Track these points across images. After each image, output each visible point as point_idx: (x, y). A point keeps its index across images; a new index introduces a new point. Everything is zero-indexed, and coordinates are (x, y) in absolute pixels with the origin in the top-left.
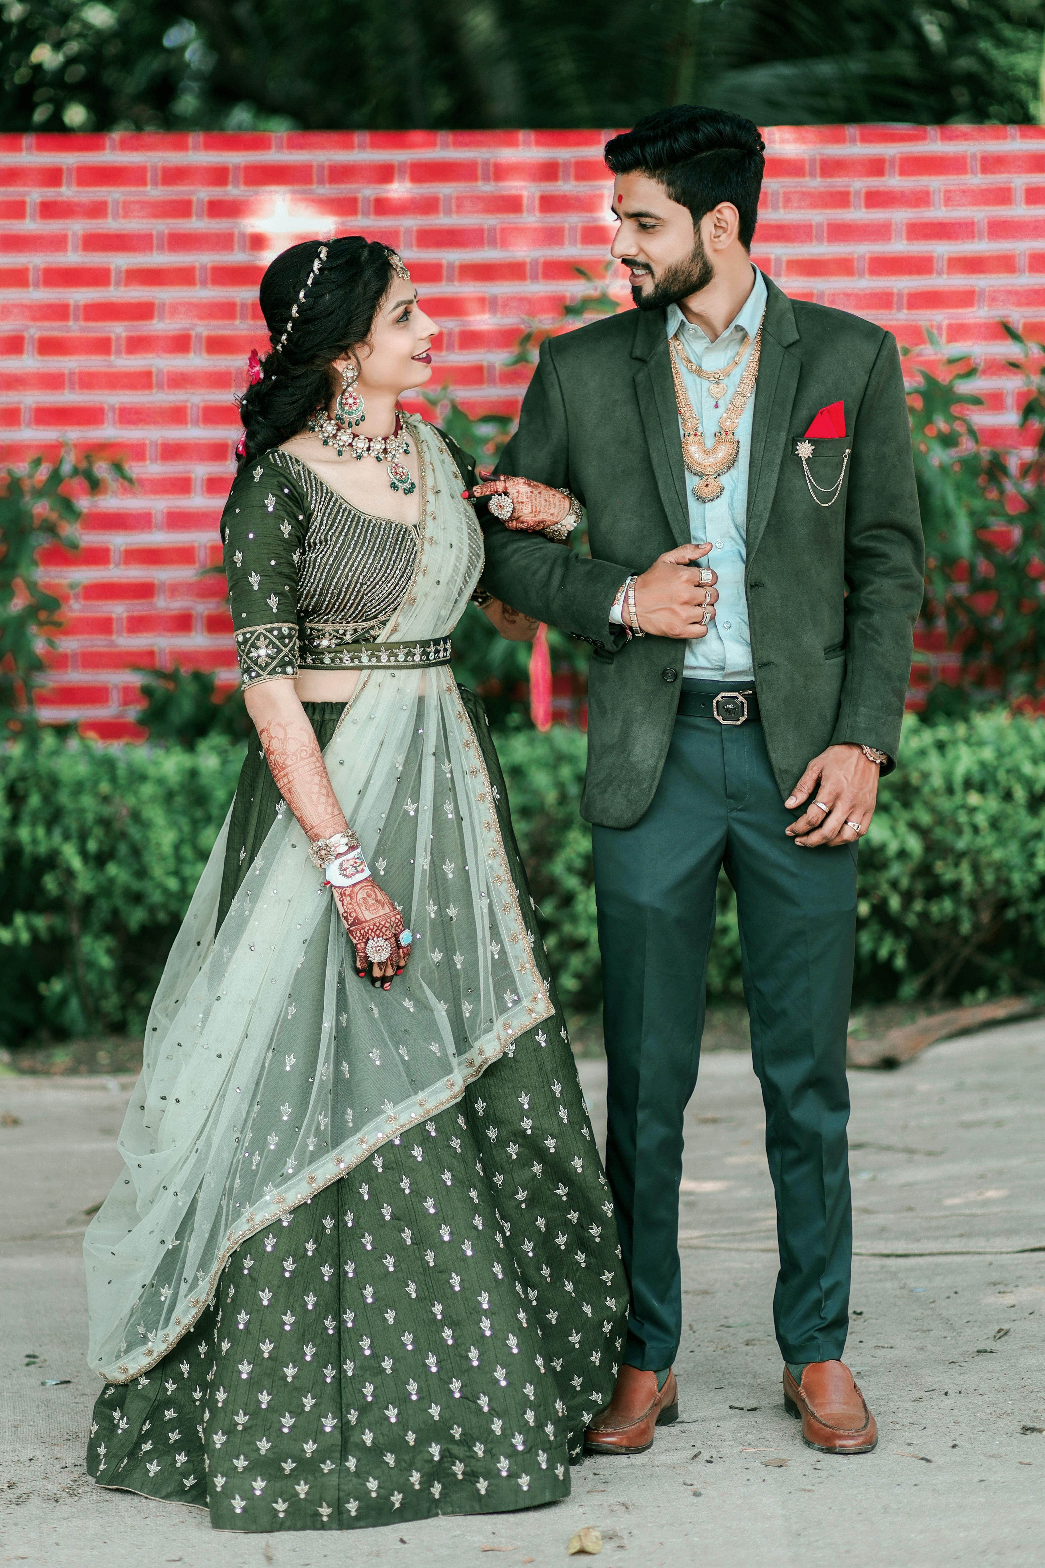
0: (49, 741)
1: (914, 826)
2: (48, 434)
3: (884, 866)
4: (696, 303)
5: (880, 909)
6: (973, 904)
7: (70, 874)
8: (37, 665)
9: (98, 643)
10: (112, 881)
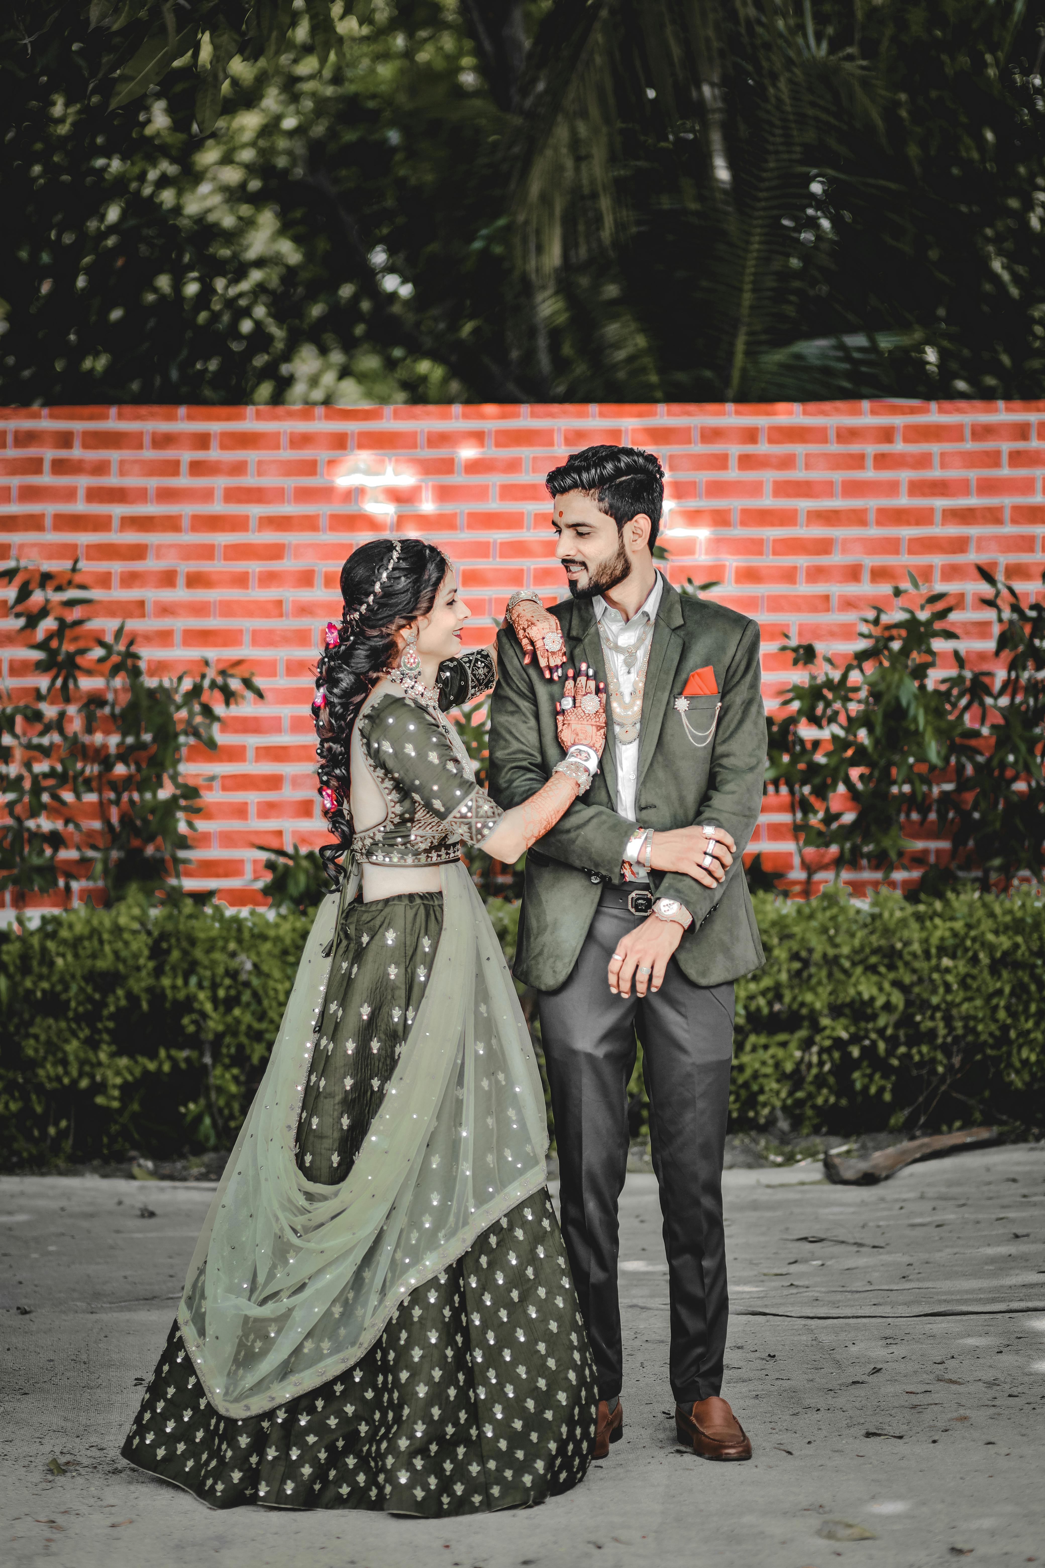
0: (188, 906)
1: (897, 984)
2: (194, 653)
3: (874, 1017)
4: (615, 593)
5: (869, 1052)
6: (946, 1049)
7: (204, 1016)
8: (183, 843)
9: (235, 825)
10: (238, 1021)
